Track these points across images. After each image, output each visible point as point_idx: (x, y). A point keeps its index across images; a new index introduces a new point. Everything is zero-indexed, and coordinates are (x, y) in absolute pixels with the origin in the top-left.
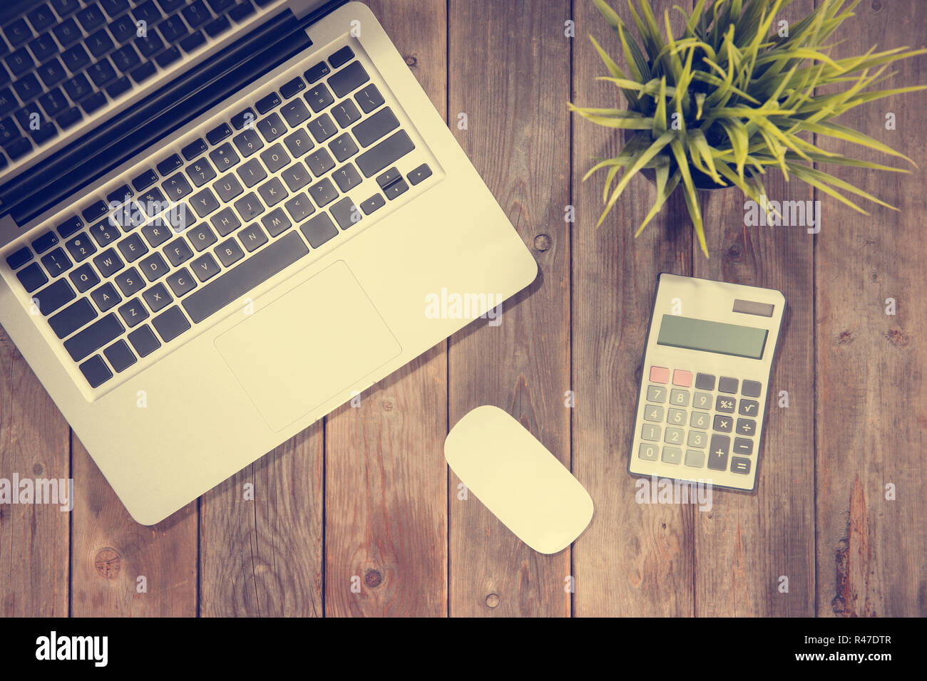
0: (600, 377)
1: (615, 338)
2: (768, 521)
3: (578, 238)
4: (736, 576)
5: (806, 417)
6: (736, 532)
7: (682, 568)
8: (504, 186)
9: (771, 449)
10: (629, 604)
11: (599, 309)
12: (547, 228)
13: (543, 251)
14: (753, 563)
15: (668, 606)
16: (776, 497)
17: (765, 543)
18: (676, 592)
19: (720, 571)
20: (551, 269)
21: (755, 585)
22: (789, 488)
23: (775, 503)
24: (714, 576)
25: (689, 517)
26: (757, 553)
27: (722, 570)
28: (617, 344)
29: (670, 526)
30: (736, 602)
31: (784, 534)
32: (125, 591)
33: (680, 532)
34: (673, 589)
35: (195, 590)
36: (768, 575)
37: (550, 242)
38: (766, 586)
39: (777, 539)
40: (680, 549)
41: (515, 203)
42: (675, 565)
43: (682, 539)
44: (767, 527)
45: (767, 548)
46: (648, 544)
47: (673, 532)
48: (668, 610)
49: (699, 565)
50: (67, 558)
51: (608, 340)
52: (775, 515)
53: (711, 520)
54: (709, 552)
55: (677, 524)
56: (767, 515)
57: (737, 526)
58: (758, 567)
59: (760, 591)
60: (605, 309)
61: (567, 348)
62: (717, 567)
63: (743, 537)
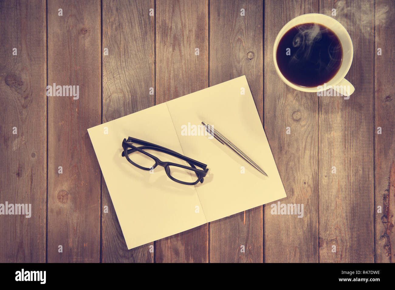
0: (276, 117)
1: (283, 99)
2: (352, 178)
3: (267, 55)
4: (337, 203)
5: (370, 131)
6: (337, 183)
7: (313, 202)
8: (234, 30)
9: (354, 146)
10: (289, 218)
11: (276, 86)
12: (253, 49)
13: (251, 59)
14: (345, 197)
15: (307, 219)
16: (356, 168)
17: (351, 189)
18: (310, 213)
19: (330, 201)
20: (254, 67)
21: (346, 207)
22: (362, 163)
23: (355, 170)
24: (328, 203)
25: (316, 179)
26: (347, 193)
27: (331, 200)
28: (284, 102)
29: (308, 183)
30: (337, 214)
31: (360, 184)
32: (70, 209)
33: (312, 186)
34: (309, 211)
35: (100, 208)
36: (352, 203)
37: (254, 55)
38: (351, 207)
39: (356, 186)
40: (312, 194)
41: (239, 38)
42: (310, 201)
43: (313, 189)
44: (352, 181)
45: (352, 191)
46: (298, 191)
47: (309, 186)
48: (306, 221)
49: (320, 198)
50: (46, 193)
51: (280, 100)
52: (355, 176)
53: (326, 178)
54: (325, 192)
55: (311, 182)
56: (352, 176)
57: (338, 181)
58: (347, 199)
59: (348, 210)
60: (279, 87)
61: (261, 102)
62: (329, 199)
63: (340, 186)
